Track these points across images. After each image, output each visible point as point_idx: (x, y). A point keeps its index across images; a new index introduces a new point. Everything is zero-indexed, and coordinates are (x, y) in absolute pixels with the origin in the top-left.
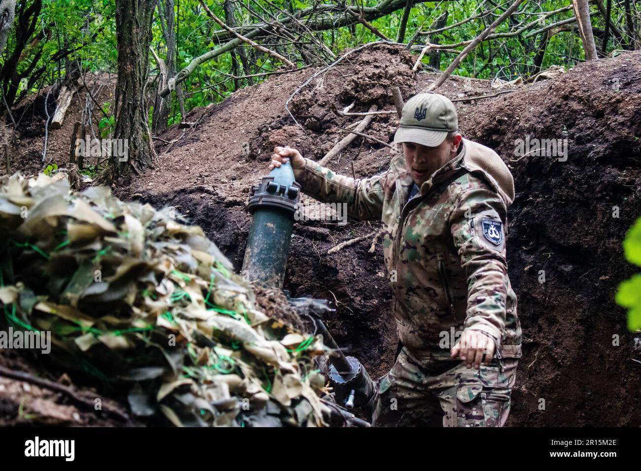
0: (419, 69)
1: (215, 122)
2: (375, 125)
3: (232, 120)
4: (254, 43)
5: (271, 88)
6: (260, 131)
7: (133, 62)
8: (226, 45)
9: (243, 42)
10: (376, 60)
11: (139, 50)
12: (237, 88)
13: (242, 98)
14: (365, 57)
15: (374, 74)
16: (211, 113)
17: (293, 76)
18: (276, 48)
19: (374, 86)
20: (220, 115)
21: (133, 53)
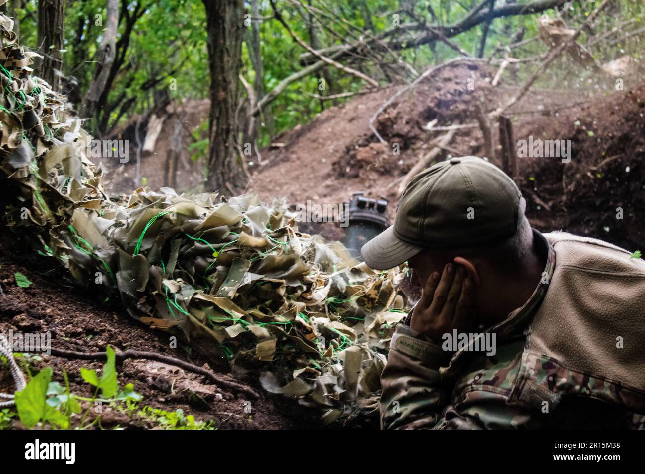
0: (499, 84)
1: (303, 142)
2: (459, 139)
3: (320, 141)
4: (339, 66)
5: (356, 109)
6: (348, 150)
7: (225, 89)
8: (311, 68)
9: (327, 64)
10: (456, 77)
11: (230, 77)
12: (323, 109)
13: (328, 119)
14: (446, 74)
15: (456, 90)
16: (300, 134)
17: (377, 95)
18: (360, 69)
19: (456, 102)
20: (309, 135)
21: (225, 80)
